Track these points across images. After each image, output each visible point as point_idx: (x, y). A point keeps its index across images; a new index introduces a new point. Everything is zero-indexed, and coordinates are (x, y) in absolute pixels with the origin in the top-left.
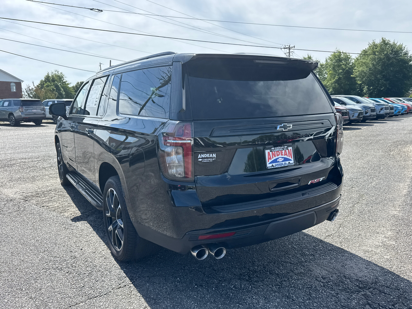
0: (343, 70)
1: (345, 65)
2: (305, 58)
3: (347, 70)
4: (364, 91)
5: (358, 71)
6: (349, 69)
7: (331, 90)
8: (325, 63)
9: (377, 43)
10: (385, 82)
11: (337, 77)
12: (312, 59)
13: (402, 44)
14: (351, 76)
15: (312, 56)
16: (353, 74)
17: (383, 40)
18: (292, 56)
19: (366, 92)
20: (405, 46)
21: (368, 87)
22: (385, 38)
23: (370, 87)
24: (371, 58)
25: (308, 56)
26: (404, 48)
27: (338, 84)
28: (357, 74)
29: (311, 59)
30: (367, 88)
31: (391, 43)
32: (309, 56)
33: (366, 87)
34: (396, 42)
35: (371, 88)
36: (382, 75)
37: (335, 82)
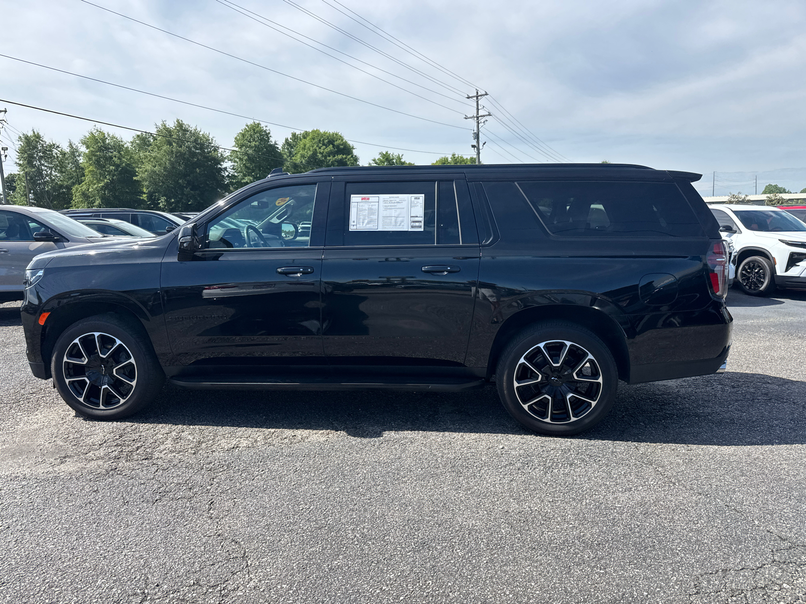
0: (117, 166)
1: (119, 158)
2: (28, 136)
3: (123, 168)
4: (161, 204)
5: (146, 171)
6: (127, 165)
7: (98, 202)
8: (68, 150)
9: (168, 127)
10: (192, 192)
11: (109, 180)
12: (43, 140)
13: (209, 134)
14: (134, 178)
15: (41, 134)
16: (137, 176)
17: (180, 123)
18: (3, 129)
19: (165, 208)
20: (213, 137)
21: (167, 199)
22: (182, 121)
23: (171, 199)
24: (165, 151)
25: (34, 132)
26: (212, 140)
27: (110, 191)
28: (145, 175)
29: (41, 139)
30: (166, 201)
31: (192, 128)
32: (36, 133)
33: (163, 199)
34: (199, 129)
35: (173, 200)
36: (185, 181)
37: (104, 188)
